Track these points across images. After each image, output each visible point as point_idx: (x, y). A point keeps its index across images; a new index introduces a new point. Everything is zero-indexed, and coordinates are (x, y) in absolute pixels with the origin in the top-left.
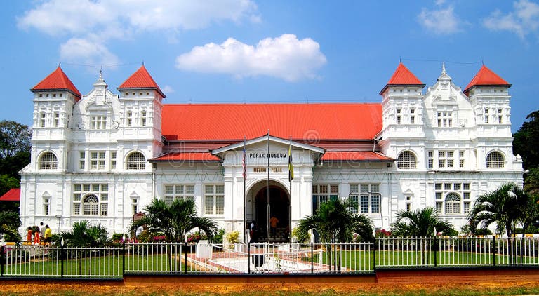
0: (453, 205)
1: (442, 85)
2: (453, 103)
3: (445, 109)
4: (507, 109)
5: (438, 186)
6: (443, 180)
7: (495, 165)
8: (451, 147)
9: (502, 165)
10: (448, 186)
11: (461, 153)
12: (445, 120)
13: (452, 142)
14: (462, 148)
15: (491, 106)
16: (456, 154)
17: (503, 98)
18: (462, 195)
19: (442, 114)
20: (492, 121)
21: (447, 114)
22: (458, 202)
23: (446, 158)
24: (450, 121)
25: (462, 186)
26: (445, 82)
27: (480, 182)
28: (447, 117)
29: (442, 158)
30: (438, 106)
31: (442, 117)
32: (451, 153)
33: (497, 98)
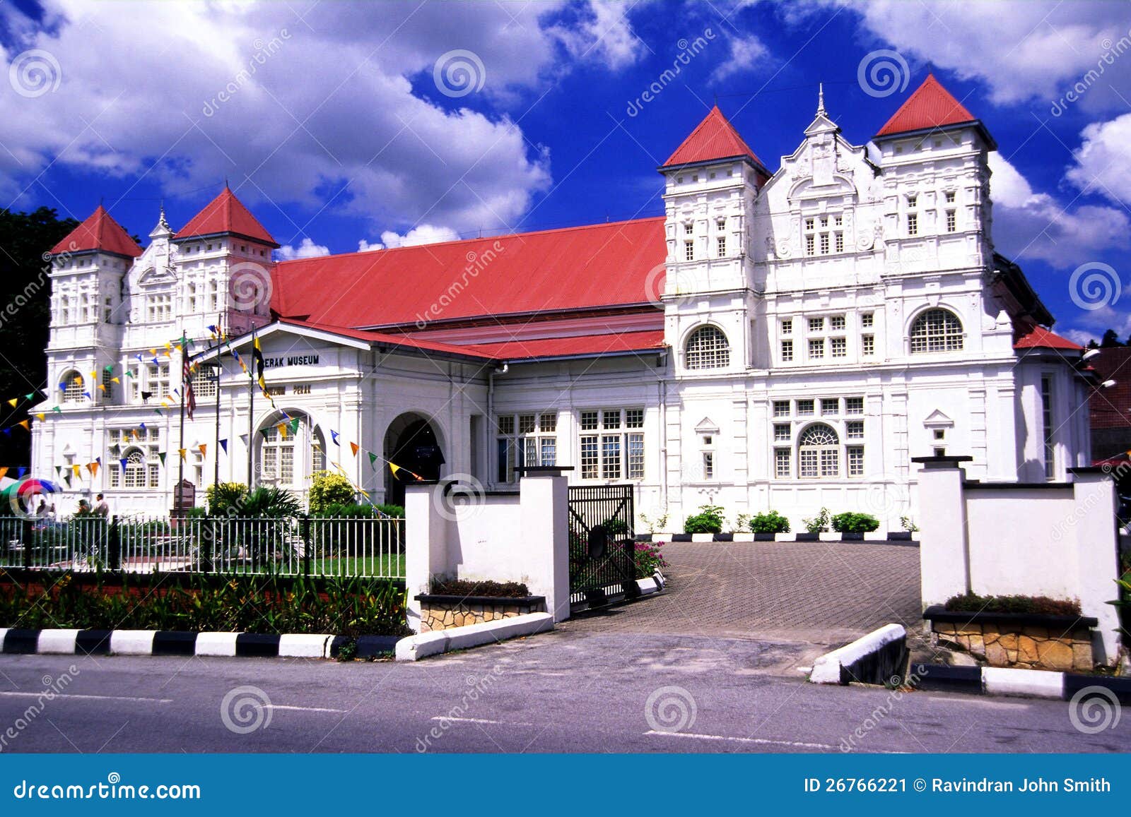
0: (819, 455)
1: (815, 146)
2: (844, 190)
3: (822, 207)
4: (969, 189)
5: (781, 406)
6: (792, 392)
7: (937, 344)
8: (837, 304)
9: (956, 342)
10: (805, 405)
11: (867, 318)
12: (824, 236)
13: (836, 292)
14: (865, 302)
15: (922, 187)
16: (853, 320)
17: (958, 161)
18: (841, 429)
19: (817, 222)
20: (926, 226)
21: (831, 219)
22: (832, 447)
23: (827, 332)
24: (839, 235)
25: (842, 404)
26: (820, 139)
27: (887, 392)
28: (832, 226)
29: (816, 334)
30: (805, 202)
31: (818, 228)
32: (838, 321)
33: (938, 164)
